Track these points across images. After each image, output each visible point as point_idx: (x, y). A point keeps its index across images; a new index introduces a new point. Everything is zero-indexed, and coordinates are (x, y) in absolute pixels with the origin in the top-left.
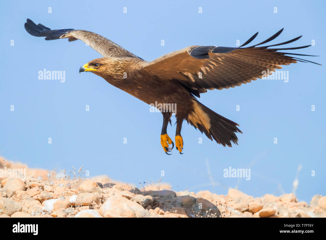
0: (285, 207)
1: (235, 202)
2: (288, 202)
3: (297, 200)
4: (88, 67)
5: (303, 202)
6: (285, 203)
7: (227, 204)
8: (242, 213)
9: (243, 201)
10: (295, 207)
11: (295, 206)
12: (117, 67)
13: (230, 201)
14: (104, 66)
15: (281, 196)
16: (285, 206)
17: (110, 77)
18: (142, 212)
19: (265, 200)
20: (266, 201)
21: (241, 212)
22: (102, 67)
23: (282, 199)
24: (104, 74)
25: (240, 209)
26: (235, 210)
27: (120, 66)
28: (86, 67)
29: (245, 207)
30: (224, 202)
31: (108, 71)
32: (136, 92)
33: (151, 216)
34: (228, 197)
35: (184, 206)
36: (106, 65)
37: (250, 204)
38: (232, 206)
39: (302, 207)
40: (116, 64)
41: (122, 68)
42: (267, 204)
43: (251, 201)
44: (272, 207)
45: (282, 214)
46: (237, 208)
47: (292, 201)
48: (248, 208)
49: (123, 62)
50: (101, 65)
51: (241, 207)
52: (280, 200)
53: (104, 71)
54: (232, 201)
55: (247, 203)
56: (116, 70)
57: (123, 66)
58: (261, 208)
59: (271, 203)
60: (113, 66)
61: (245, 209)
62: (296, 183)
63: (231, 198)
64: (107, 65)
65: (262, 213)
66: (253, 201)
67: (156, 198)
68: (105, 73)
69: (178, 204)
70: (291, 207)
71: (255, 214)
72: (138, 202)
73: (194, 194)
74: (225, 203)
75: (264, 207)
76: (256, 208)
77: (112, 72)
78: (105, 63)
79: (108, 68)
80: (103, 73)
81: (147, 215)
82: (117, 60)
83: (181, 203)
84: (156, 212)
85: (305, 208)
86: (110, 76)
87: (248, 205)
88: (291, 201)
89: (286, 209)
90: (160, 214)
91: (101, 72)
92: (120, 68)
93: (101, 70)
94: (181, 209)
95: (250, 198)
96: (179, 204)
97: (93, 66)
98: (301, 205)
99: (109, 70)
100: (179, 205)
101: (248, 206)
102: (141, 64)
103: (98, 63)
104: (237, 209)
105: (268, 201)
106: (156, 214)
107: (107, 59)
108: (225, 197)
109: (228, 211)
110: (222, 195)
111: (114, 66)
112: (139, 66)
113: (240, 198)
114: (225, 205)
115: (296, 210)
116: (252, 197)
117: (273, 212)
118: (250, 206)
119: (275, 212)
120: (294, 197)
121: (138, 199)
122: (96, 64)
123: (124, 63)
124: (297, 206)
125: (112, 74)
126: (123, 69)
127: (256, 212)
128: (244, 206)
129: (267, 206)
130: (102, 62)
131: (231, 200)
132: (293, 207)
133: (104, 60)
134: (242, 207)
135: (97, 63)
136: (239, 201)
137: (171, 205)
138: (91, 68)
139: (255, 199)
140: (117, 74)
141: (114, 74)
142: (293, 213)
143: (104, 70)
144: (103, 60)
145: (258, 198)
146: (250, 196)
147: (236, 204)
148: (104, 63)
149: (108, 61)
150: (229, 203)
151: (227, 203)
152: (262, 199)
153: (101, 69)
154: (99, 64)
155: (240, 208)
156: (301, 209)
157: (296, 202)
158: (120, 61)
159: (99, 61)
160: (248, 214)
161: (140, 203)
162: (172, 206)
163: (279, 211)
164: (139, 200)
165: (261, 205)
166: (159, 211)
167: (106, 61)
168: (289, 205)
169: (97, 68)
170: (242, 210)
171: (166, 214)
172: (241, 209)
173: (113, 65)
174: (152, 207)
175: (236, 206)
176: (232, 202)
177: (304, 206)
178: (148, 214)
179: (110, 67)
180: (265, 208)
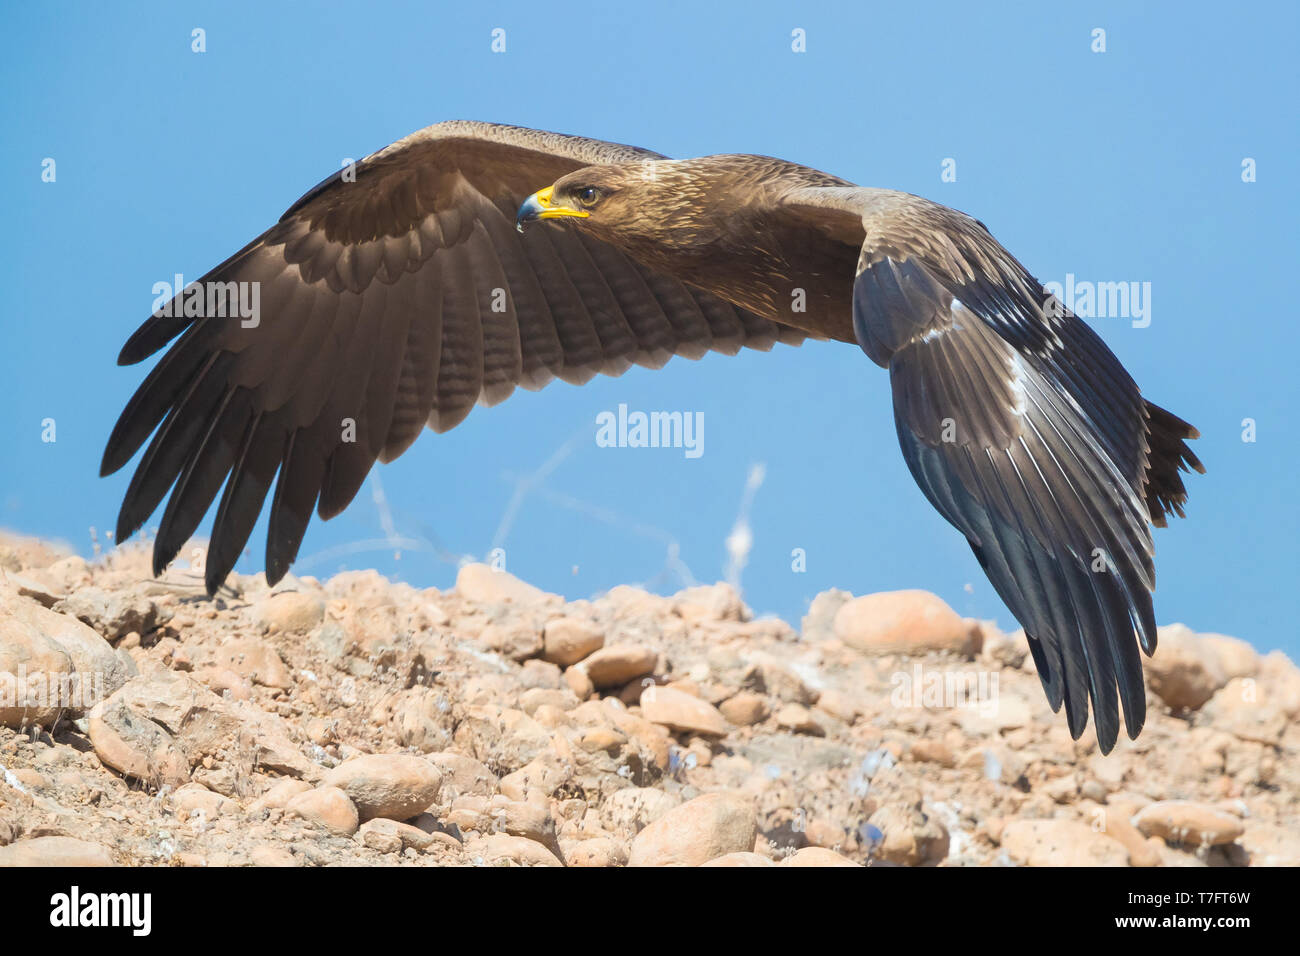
0: (700, 643)
1: (486, 618)
2: (708, 619)
3: (747, 612)
4: (553, 203)
5: (772, 622)
6: (697, 626)
7: (455, 627)
8: (517, 666)
9: (520, 616)
10: (737, 643)
11: (740, 636)
12: (676, 199)
13: (464, 614)
14: (620, 200)
15: (678, 595)
16: (697, 635)
17: (648, 244)
18: (103, 659)
19: (614, 610)
20: (618, 614)
21: (510, 662)
22: (611, 202)
23: (684, 608)
24: (620, 231)
25: (509, 648)
26: (488, 651)
27: (686, 192)
28: (543, 202)
29: (528, 641)
30: (443, 618)
31: (637, 220)
32: (766, 296)
33: (138, 674)
34: (460, 596)
35: (275, 633)
36: (628, 193)
37: (550, 627)
38: (476, 635)
39: (767, 641)
40: (667, 189)
41: (693, 201)
42: (621, 627)
43: (552, 616)
44: (640, 642)
45: (685, 670)
46: (496, 643)
47: (725, 615)
48: (540, 646)
49: (696, 174)
50: (609, 193)
51: (511, 638)
52: (678, 614)
53: (621, 219)
54: (472, 614)
55: (535, 621)
56: (669, 211)
57: (698, 192)
58: (597, 643)
59: (635, 624)
60: (657, 196)
61: (529, 649)
62: (740, 542)
63: (469, 603)
64: (631, 196)
65: (600, 664)
66: (563, 616)
67: (158, 600)
68: (623, 227)
69: (250, 626)
70: (723, 643)
71: (570, 669)
72: (84, 619)
73: (316, 584)
74: (447, 624)
75: (607, 642)
76: (574, 646)
77: (650, 224)
78: (626, 187)
79: (637, 209)
80: (615, 226)
81: (122, 670)
82: (671, 170)
83: (261, 624)
84: (160, 659)
85: (782, 646)
86: (647, 238)
87: (540, 630)
88: (718, 615)
89: (703, 650)
90: (176, 669)
91: (606, 223)
92: (684, 204)
93: (607, 216)
94: (263, 649)
95: (549, 603)
96: (254, 626)
97: (575, 199)
98: (762, 634)
99: (639, 215)
100: (251, 631)
101: (543, 636)
102: (780, 185)
103: (596, 185)
104: (497, 650)
105: (624, 617)
106: (157, 666)
107: (635, 169)
108: (442, 598)
109: (458, 657)
110: (432, 590)
111: (663, 197)
112: (771, 193)
113: (509, 600)
114: (443, 630)
115: (744, 655)
116: (559, 600)
117: (645, 660)
118: (548, 635)
119: (656, 660)
120: (736, 600)
121: (85, 606)
122: (587, 189)
123: (703, 179)
124: (748, 637)
125: (651, 231)
126: (698, 205)
127: (574, 663)
128: (523, 636)
129: (623, 636)
130: (614, 182)
131: (469, 609)
132: (732, 639)
133: (621, 174)
134: (515, 639)
135: (592, 187)
136: (505, 613)
137: (221, 632)
138: (564, 205)
139: (569, 608)
140: (675, 229)
141: (661, 231)
142: (733, 667)
143: (619, 216)
144: (616, 173)
145: (583, 603)
146: (548, 596)
147: (491, 627)
148: (619, 185)
149: (635, 177)
150: (465, 624)
151: (453, 622)
152: (601, 605)
153: (605, 212)
154: (598, 188)
155: (507, 644)
156: (764, 648)
157: (742, 619)
158: (686, 171)
159: (599, 178)
160: (540, 670)
161: (93, 620)
162: (225, 636)
163: (671, 656)
164: (86, 609)
165: (596, 631)
166: (171, 655)
167: (628, 176)
168: (711, 631)
169: (590, 204)
170: (516, 654)
171: (199, 670)
172: (514, 649)
173: (659, 193)
174: (142, 637)
175: (491, 635)
176: (476, 617)
177: (778, 637)
178: (126, 666)
179: (644, 205)
180: (611, 644)
